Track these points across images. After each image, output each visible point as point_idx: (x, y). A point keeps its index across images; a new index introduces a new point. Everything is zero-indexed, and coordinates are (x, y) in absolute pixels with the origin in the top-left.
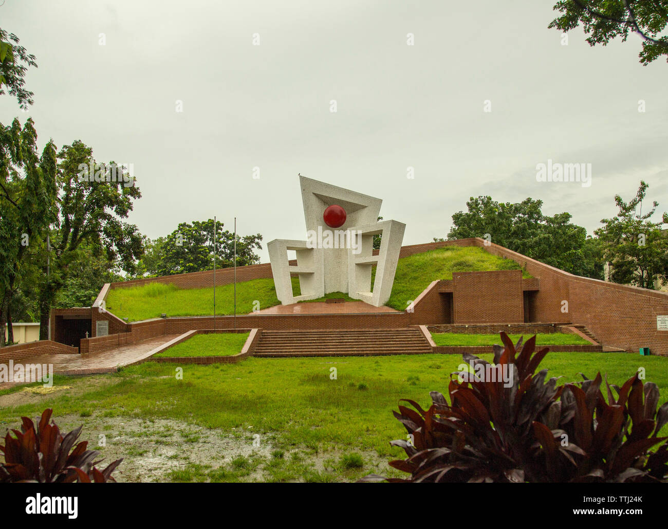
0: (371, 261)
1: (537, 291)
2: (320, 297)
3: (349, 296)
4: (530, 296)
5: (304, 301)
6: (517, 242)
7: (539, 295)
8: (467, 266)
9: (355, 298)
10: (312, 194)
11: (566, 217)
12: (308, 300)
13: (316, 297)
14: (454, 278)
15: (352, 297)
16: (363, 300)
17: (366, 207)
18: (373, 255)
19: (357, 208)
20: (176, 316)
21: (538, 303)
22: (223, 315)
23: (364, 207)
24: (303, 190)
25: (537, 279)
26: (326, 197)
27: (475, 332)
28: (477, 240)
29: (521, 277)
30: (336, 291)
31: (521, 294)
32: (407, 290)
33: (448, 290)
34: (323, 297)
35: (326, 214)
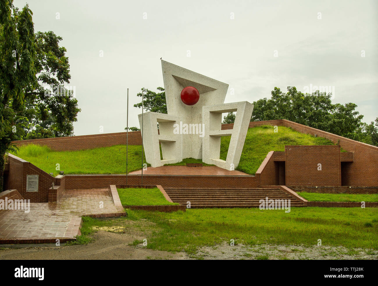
0: (225, 134)
1: (352, 162)
2: (180, 161)
3: (203, 161)
4: (345, 166)
5: (169, 164)
6: (315, 124)
7: (352, 166)
8: (291, 141)
9: (208, 163)
10: (171, 76)
11: (352, 106)
12: (171, 164)
13: (177, 162)
14: (286, 150)
15: (206, 163)
16: (217, 166)
17: (215, 89)
18: (222, 130)
19: (207, 90)
20: (72, 173)
21: (351, 171)
22: (110, 174)
23: (213, 90)
24: (165, 72)
25: (352, 153)
26: (183, 79)
27: (323, 192)
28: (284, 121)
29: (339, 152)
30: (189, 157)
31: (339, 165)
32: (249, 159)
33: (280, 159)
34: (181, 162)
35: (183, 94)
